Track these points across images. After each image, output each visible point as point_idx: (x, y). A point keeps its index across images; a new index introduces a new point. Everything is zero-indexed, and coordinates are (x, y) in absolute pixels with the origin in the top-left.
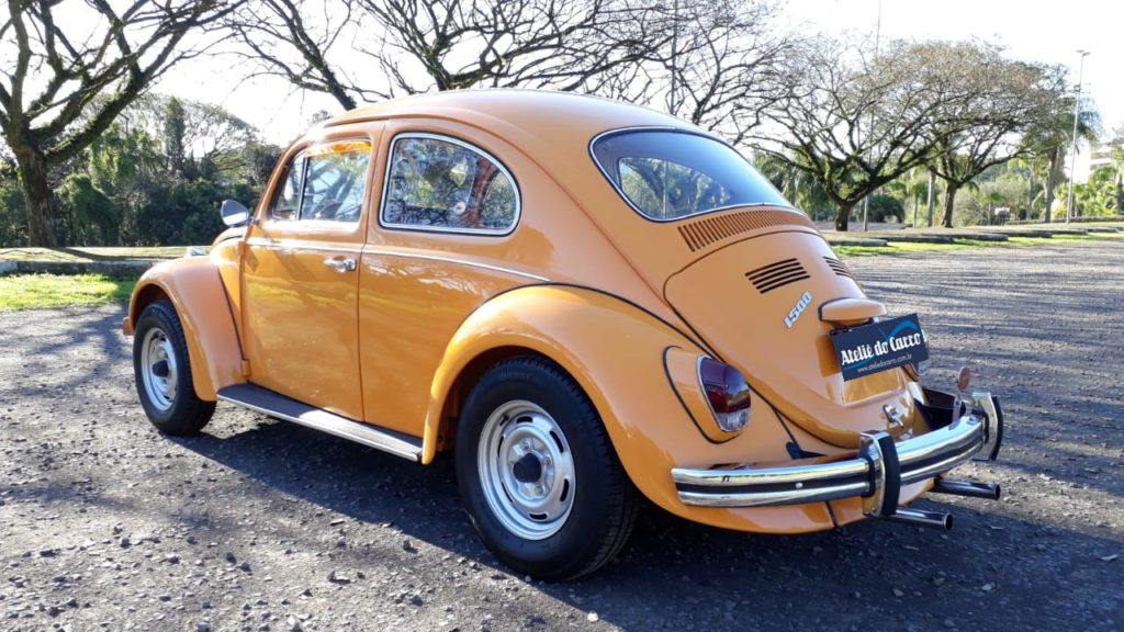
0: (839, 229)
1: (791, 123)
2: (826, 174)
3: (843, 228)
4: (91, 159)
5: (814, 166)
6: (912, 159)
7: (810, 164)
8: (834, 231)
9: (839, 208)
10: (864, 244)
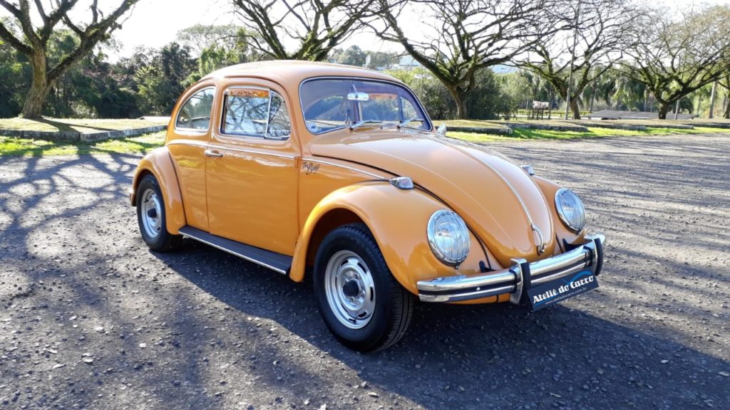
0: (660, 118)
1: (637, 56)
2: (656, 86)
3: (663, 117)
4: (201, 64)
5: (647, 81)
6: (710, 78)
7: (645, 79)
8: (658, 119)
9: (661, 105)
10: (680, 128)
